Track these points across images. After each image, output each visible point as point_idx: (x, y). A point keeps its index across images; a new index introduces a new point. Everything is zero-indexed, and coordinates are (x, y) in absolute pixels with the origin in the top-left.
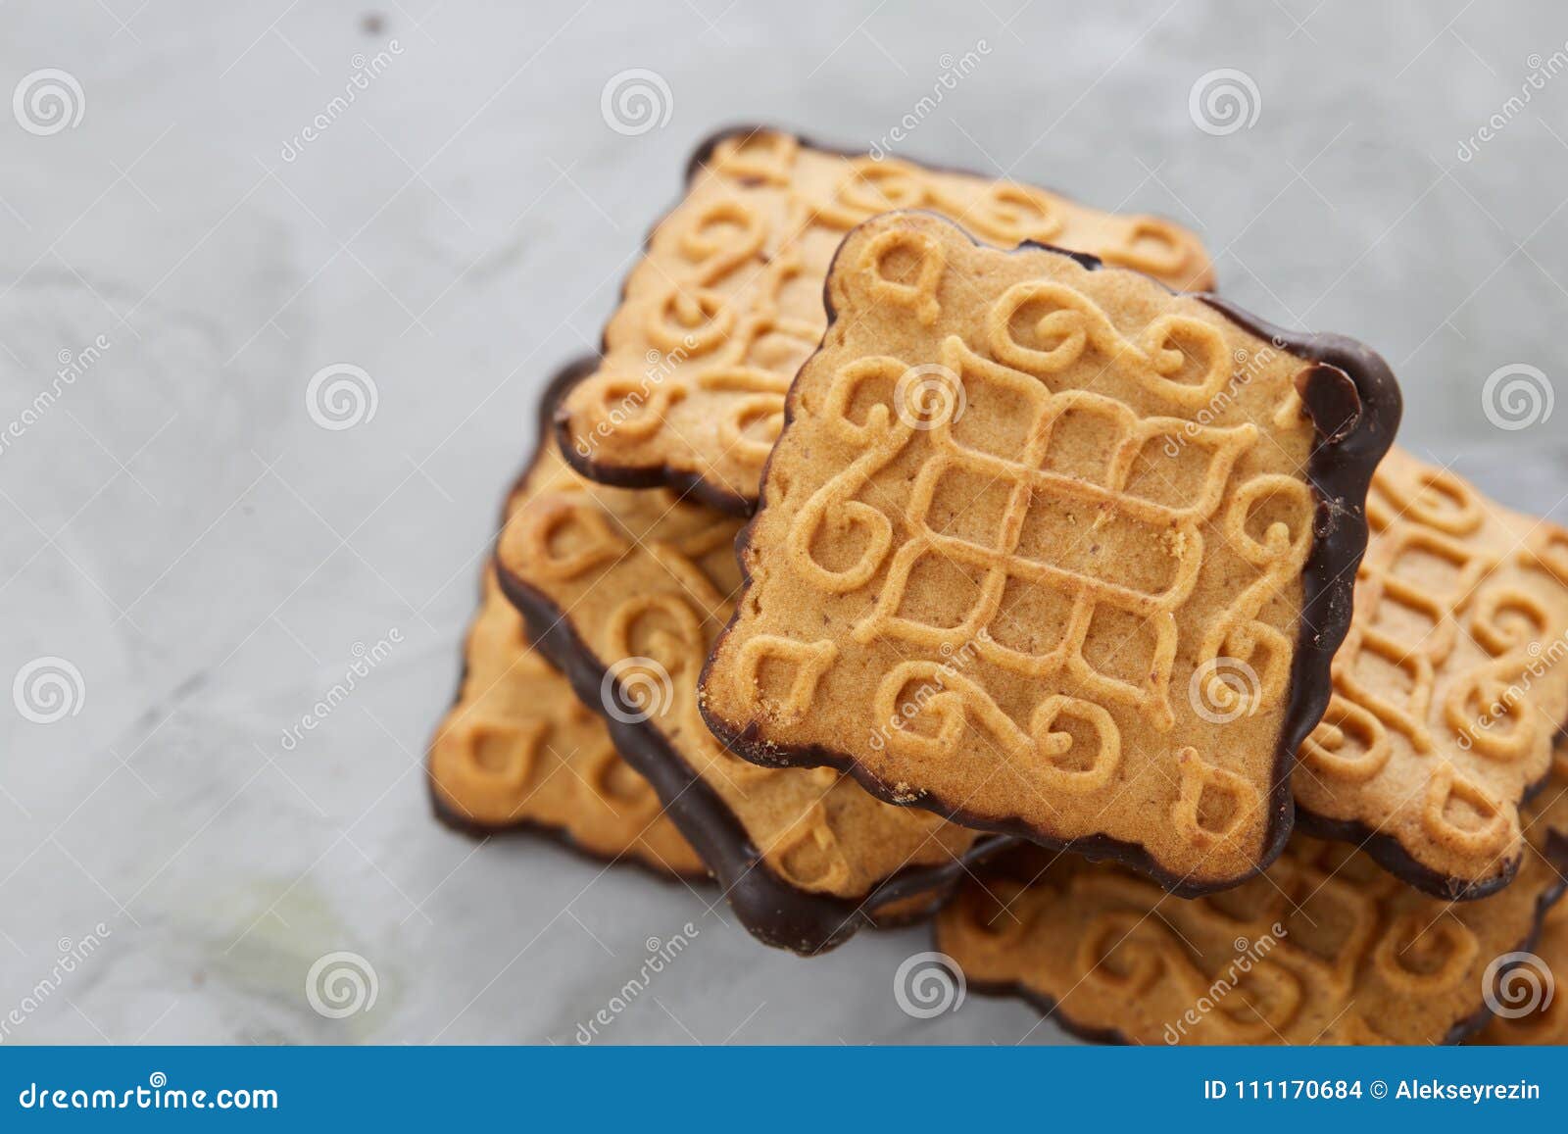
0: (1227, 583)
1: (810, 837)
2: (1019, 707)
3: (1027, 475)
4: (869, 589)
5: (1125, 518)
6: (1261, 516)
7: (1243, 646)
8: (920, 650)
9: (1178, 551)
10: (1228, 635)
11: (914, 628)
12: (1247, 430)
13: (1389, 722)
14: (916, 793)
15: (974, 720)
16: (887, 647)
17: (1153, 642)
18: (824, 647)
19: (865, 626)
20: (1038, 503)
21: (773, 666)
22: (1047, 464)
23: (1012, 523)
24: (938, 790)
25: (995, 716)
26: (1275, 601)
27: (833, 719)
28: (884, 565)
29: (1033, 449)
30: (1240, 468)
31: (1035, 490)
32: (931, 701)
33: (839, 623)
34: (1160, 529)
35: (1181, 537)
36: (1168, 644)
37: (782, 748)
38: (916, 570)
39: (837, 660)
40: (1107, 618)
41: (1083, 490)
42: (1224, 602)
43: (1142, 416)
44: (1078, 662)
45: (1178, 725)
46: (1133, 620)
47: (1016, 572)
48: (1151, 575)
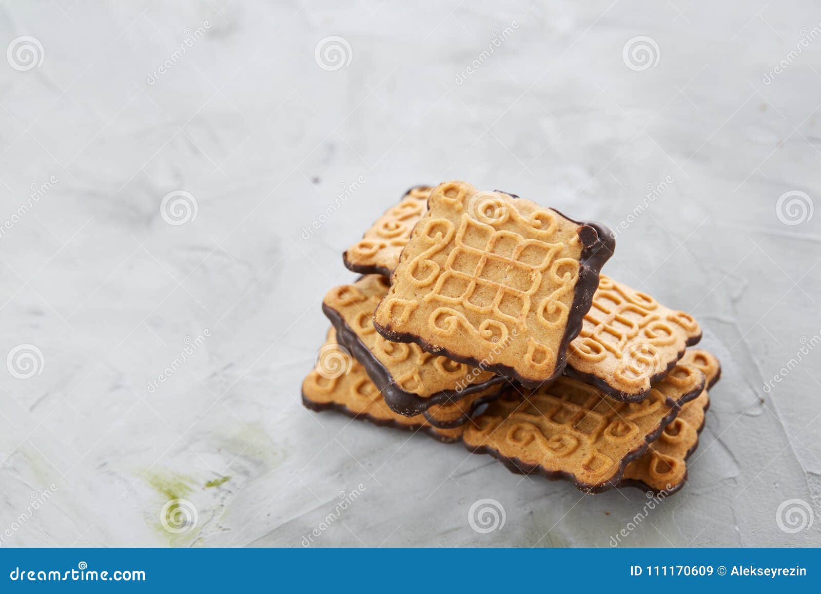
0: (549, 290)
1: (412, 378)
2: (476, 323)
3: (485, 254)
4: (430, 286)
5: (516, 268)
6: (562, 270)
7: (551, 309)
8: (445, 304)
9: (533, 279)
10: (547, 304)
11: (443, 297)
12: (560, 244)
13: (608, 349)
14: (440, 348)
15: (460, 325)
16: (434, 302)
17: (522, 306)
18: (414, 302)
19: (428, 296)
20: (488, 263)
21: (396, 308)
22: (492, 252)
23: (479, 268)
24: (447, 348)
25: (467, 324)
26: (564, 296)
27: (415, 324)
28: (436, 279)
29: (489, 246)
30: (557, 255)
31: (487, 259)
32: (447, 319)
33: (419, 296)
34: (528, 272)
35: (534, 274)
36: (527, 305)
37: (397, 333)
38: (446, 281)
39: (418, 307)
40: (508, 297)
41: (503, 259)
42: (547, 295)
43: (526, 239)
44: (496, 309)
45: (528, 330)
46: (516, 299)
47: (479, 282)
48: (524, 286)
